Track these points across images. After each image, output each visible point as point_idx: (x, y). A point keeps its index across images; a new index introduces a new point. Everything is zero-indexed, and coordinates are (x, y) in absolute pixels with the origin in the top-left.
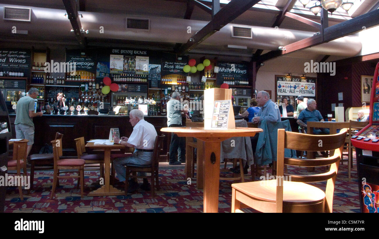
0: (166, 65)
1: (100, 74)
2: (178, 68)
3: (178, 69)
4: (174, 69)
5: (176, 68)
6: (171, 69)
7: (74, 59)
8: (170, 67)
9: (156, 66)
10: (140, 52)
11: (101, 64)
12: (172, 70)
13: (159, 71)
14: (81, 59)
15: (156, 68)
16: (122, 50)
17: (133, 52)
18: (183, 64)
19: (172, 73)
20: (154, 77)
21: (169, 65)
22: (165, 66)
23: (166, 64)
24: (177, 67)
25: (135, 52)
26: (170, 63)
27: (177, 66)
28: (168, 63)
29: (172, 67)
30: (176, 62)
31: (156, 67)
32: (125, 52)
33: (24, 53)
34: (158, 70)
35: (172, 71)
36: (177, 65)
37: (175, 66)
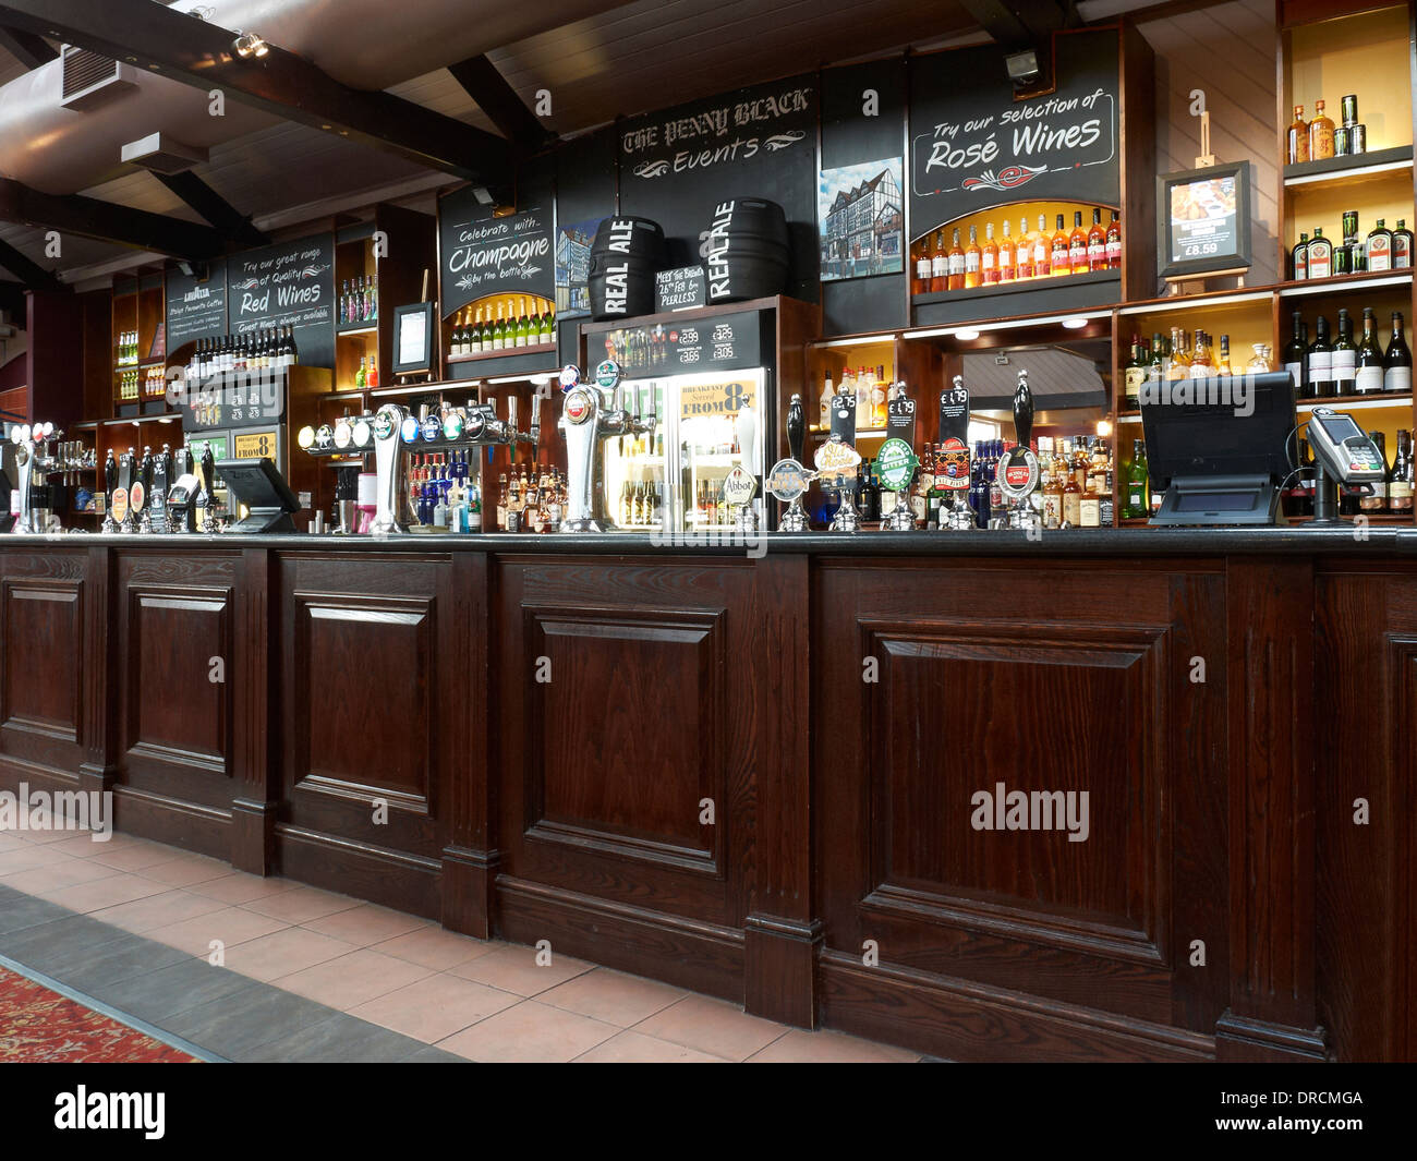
0: (943, 149)
1: (570, 294)
2: (1029, 150)
3: (1036, 158)
4: (1004, 160)
5: (1016, 151)
6: (981, 168)
7: (469, 237)
8: (968, 159)
9: (868, 170)
10: (772, 105)
11: (572, 237)
12: (988, 175)
13: (888, 205)
14: (495, 231)
15: (871, 186)
16: (669, 122)
17: (731, 114)
18: (1071, 104)
19: (990, 198)
20: (856, 254)
21: (962, 141)
22: (934, 161)
23: (940, 139)
24: (1024, 142)
25: (738, 116)
26: (970, 126)
27: (1027, 130)
28: (953, 132)
29: (988, 151)
30: (1018, 106)
31: (869, 179)
32: (688, 132)
33: (315, 253)
34: (884, 199)
35: (988, 180)
36: (1021, 125)
37: (1004, 136)
